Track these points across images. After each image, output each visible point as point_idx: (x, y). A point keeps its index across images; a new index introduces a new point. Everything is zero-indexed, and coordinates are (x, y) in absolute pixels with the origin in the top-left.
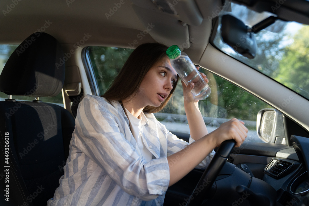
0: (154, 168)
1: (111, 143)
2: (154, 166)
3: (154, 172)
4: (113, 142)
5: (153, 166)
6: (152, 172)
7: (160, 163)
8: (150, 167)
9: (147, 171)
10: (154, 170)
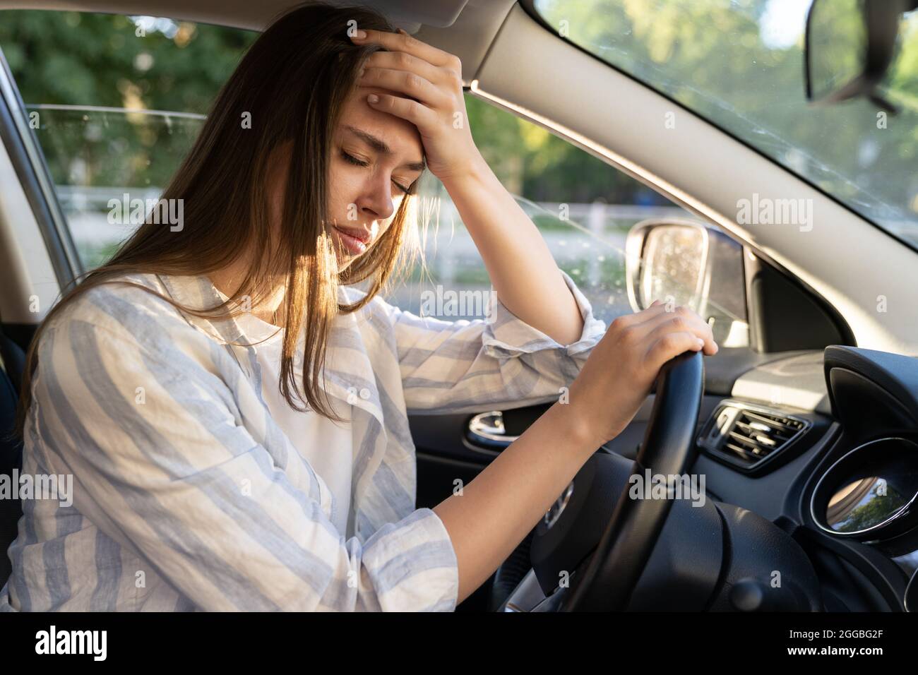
0: (405, 565)
1: (224, 510)
2: (404, 560)
3: (406, 584)
4: (230, 506)
5: (399, 557)
6: (401, 584)
7: (422, 542)
8: (388, 564)
9: (383, 582)
10: (406, 576)
